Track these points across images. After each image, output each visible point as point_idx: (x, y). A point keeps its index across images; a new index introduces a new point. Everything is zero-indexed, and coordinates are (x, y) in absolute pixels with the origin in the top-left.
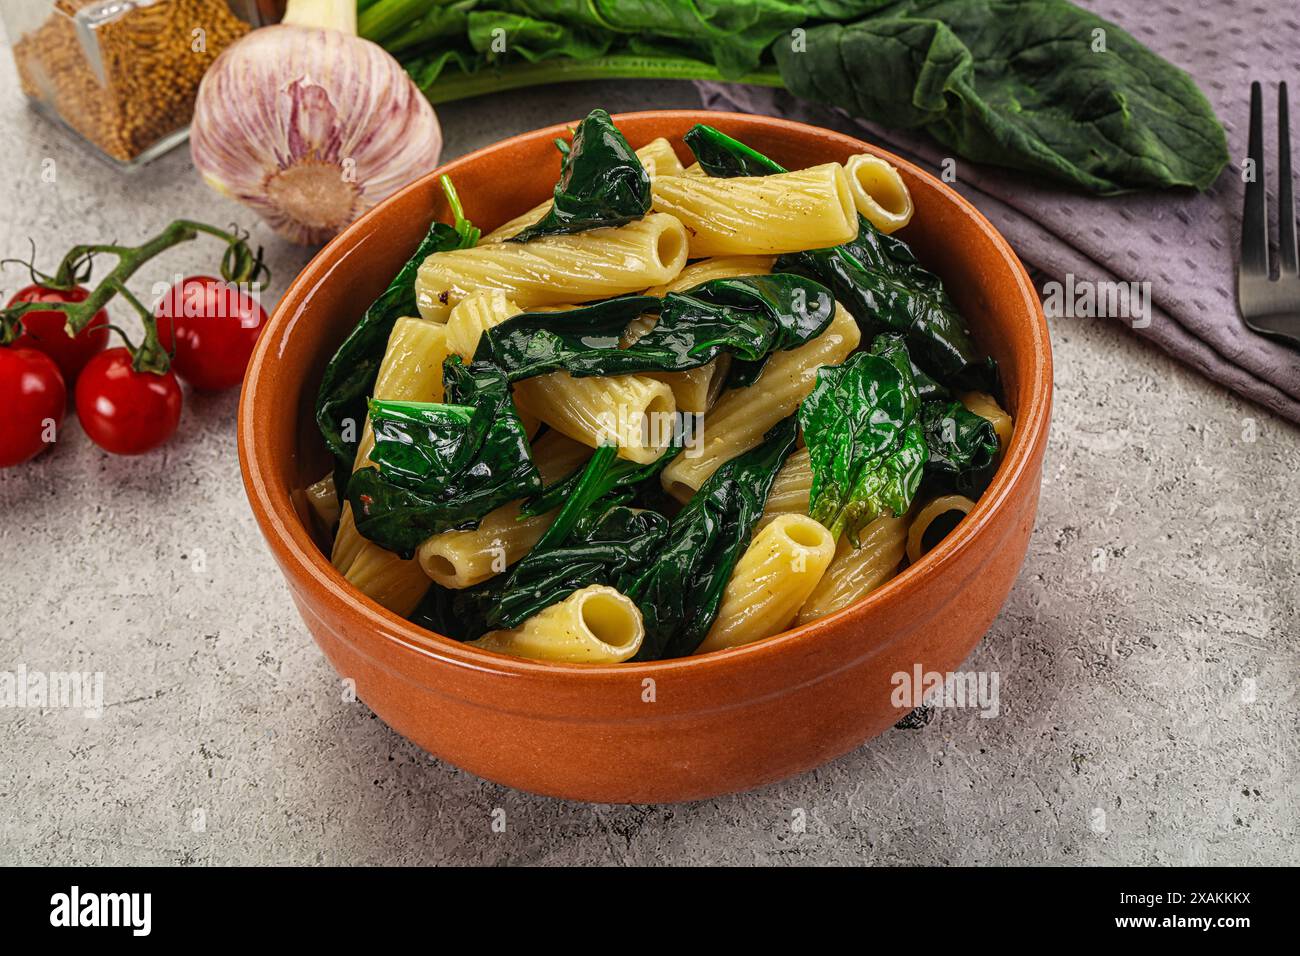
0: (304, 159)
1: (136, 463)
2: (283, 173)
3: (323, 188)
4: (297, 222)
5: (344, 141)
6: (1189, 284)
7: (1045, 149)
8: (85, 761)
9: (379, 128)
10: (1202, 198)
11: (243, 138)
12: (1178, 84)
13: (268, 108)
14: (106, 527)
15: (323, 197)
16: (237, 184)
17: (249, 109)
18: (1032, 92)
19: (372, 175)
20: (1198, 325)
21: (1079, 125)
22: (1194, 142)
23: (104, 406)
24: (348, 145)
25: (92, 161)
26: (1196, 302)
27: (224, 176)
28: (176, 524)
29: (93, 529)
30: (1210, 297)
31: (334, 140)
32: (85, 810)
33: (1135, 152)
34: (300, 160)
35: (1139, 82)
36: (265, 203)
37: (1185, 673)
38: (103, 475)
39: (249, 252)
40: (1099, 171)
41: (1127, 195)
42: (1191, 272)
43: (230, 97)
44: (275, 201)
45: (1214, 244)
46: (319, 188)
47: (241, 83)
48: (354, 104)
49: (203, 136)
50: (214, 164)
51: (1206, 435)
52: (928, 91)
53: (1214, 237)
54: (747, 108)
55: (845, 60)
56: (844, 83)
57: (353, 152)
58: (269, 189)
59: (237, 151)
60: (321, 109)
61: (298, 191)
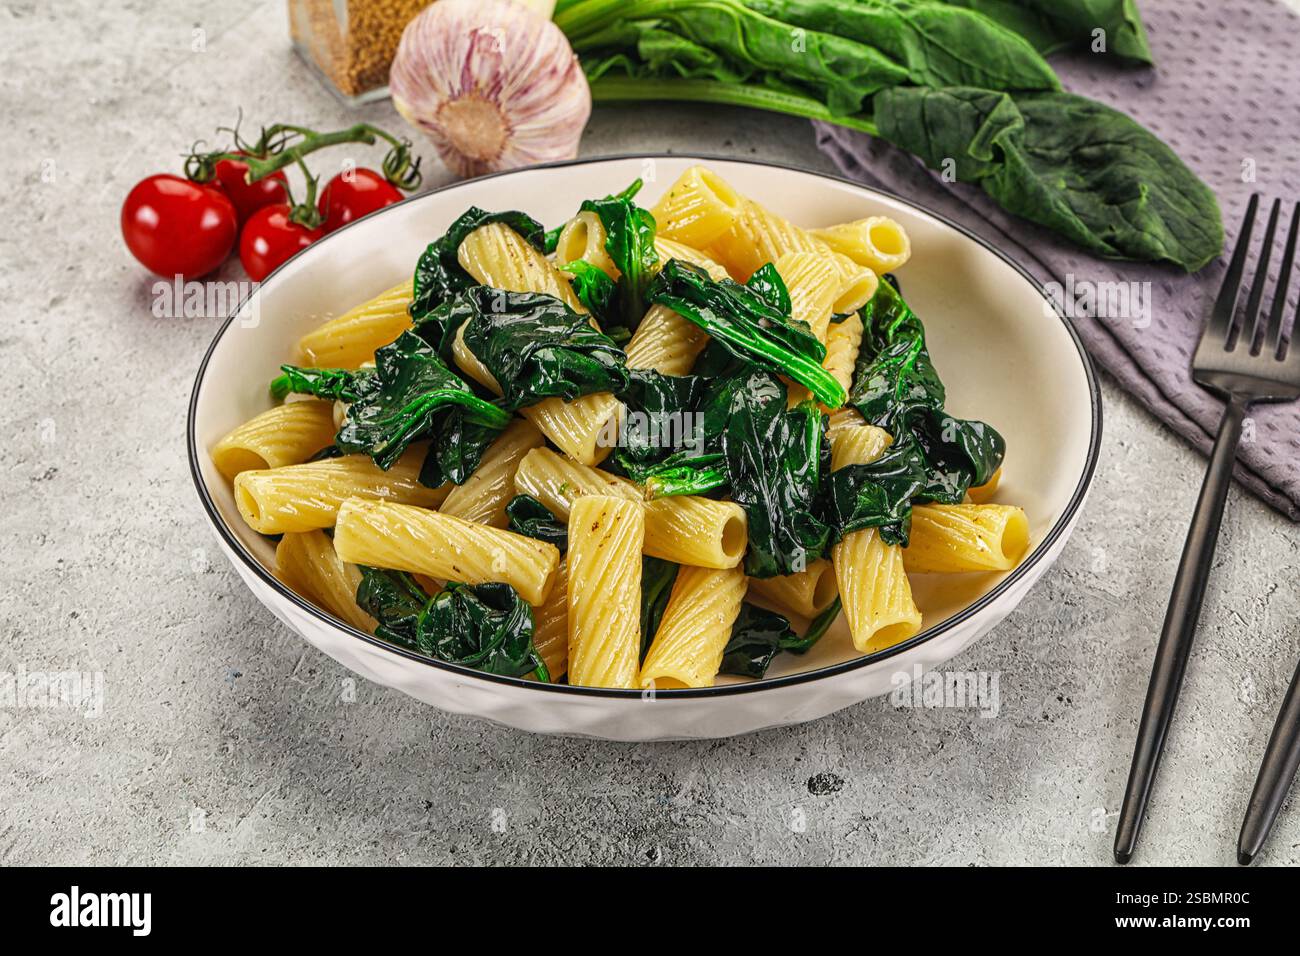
0: (470, 94)
2: (453, 104)
3: (482, 125)
4: (459, 151)
5: (505, 87)
6: (1155, 337)
7: (1067, 210)
8: (158, 489)
9: (536, 83)
10: (1189, 278)
11: (427, 68)
12: (1200, 194)
13: (451, 47)
15: (481, 132)
16: (417, 109)
17: (437, 44)
18: (1081, 180)
19: (523, 121)
20: (1151, 367)
21: (1107, 207)
22: (1197, 236)
23: (261, 246)
24: (507, 91)
25: (325, 94)
26: (1156, 351)
27: (410, 101)
30: (1169, 350)
31: (496, 85)
32: (145, 520)
33: (1140, 228)
34: (466, 95)
35: (1166, 184)
36: (435, 129)
37: (1044, 607)
39: (409, 158)
40: (1110, 240)
41: (1128, 262)
42: (1161, 329)
43: (423, 33)
44: (444, 129)
45: (1188, 315)
46: (478, 123)
47: (435, 24)
48: (519, 57)
49: (400, 68)
50: (404, 91)
51: (1131, 451)
52: (982, 144)
53: (1190, 310)
54: (848, 148)
55: (927, 112)
56: (921, 132)
57: (511, 98)
58: (441, 116)
59: (420, 79)
60: (491, 54)
61: (463, 123)
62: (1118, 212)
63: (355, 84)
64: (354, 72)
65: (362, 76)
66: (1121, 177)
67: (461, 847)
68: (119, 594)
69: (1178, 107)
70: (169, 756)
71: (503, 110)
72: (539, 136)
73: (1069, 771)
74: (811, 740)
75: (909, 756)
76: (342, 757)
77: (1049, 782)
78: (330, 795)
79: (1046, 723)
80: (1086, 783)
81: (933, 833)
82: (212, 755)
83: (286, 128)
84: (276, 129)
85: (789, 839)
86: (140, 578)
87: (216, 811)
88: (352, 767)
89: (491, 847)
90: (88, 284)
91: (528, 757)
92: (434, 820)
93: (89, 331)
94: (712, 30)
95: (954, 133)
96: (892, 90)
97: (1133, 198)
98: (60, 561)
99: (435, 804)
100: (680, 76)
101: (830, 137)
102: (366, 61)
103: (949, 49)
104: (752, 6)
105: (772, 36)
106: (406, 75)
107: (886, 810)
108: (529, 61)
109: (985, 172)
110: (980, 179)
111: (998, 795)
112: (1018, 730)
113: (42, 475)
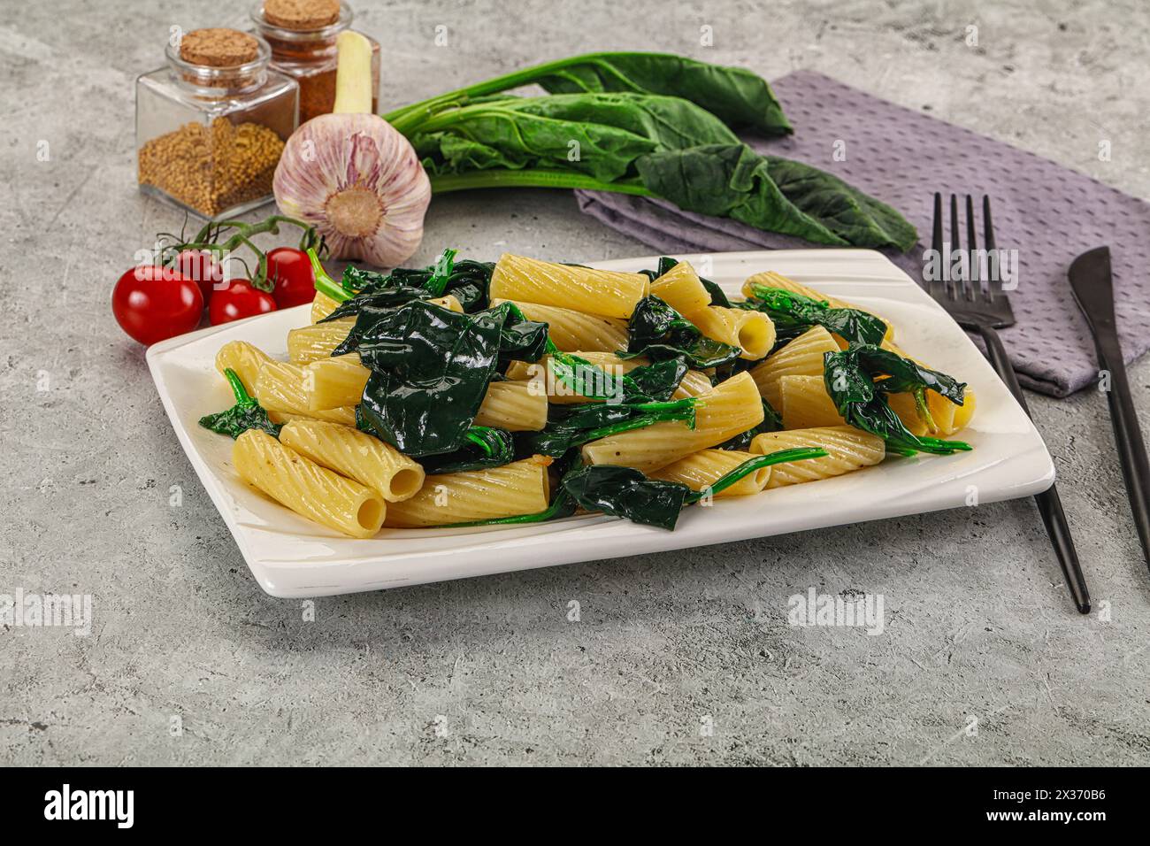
0: (354, 185)
2: (340, 194)
3: (362, 208)
4: (339, 232)
5: (381, 176)
7: (811, 219)
9: (401, 172)
10: (903, 257)
11: (318, 168)
12: (883, 207)
13: (337, 149)
15: (361, 215)
16: (307, 204)
17: (325, 149)
19: (394, 202)
22: (896, 230)
24: (383, 179)
27: (299, 199)
33: (865, 225)
34: (352, 185)
35: (859, 199)
36: (321, 218)
40: (843, 237)
44: (329, 216)
46: (359, 208)
47: (319, 134)
48: (390, 152)
49: (288, 172)
50: (293, 191)
52: (739, 180)
54: (612, 205)
55: (684, 166)
56: (681, 182)
57: (384, 185)
58: (328, 206)
59: (312, 178)
60: (370, 152)
61: (346, 209)
62: (835, 221)
63: (215, 206)
64: (214, 197)
65: (222, 198)
66: (828, 197)
67: (624, 670)
70: (368, 648)
71: (379, 195)
72: (404, 213)
73: (1012, 565)
75: (898, 571)
76: (497, 629)
77: (1004, 573)
80: (1028, 569)
81: (947, 614)
82: (400, 643)
83: (220, 224)
84: (210, 227)
85: (851, 632)
87: (428, 677)
88: (508, 635)
89: (647, 667)
90: (90, 359)
92: (592, 657)
93: (114, 389)
94: (491, 133)
95: (708, 179)
96: (648, 156)
97: (845, 209)
98: (198, 538)
99: (586, 647)
100: (475, 168)
101: (592, 200)
102: (221, 188)
103: (673, 127)
104: (522, 110)
105: (547, 129)
106: (296, 178)
107: (905, 605)
108: (396, 155)
109: (736, 203)
110: (730, 210)
111: (975, 586)
112: (961, 546)
113: (145, 485)
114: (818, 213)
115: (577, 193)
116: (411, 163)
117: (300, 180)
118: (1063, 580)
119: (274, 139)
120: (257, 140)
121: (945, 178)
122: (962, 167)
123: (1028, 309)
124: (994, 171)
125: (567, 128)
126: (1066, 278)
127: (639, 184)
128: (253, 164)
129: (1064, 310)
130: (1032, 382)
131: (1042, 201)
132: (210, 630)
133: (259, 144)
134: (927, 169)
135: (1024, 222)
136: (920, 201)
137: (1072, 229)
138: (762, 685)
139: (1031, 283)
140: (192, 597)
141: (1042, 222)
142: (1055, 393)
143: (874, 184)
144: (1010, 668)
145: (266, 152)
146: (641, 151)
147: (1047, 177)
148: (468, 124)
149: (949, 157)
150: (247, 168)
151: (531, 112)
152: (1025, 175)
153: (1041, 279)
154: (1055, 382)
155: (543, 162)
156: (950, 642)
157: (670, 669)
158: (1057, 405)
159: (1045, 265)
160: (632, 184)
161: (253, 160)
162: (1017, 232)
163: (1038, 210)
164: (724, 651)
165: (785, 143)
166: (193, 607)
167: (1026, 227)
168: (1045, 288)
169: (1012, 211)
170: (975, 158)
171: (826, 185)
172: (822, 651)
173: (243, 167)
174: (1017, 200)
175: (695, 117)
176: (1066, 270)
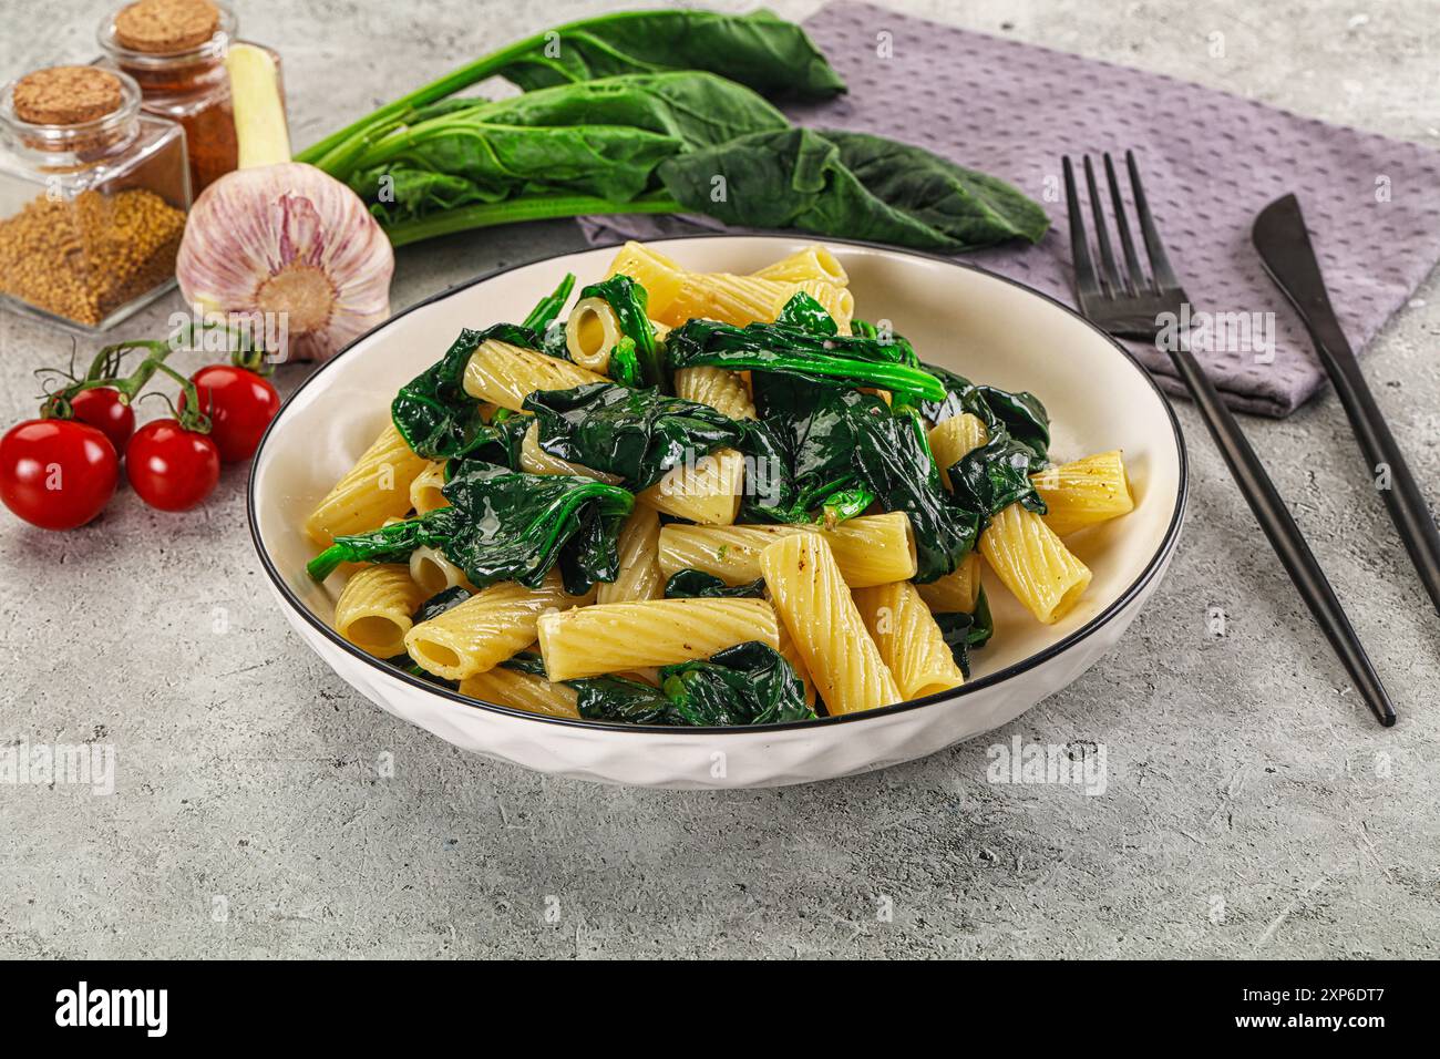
0: (292, 264)
1: (182, 519)
2: (274, 279)
3: (306, 294)
5: (326, 247)
7: (906, 217)
9: (351, 238)
10: (1035, 248)
11: (240, 248)
12: (990, 182)
13: (262, 220)
14: (172, 561)
15: (305, 302)
16: (230, 298)
17: (246, 222)
19: (348, 279)
21: (918, 212)
22: (1018, 212)
23: (158, 465)
24: (329, 250)
27: (217, 293)
28: (234, 553)
29: (162, 564)
31: (318, 247)
32: (235, 741)
34: (289, 265)
35: (960, 177)
38: (156, 529)
40: (950, 234)
41: (976, 251)
43: (226, 215)
44: (263, 310)
45: (1053, 282)
46: (302, 293)
47: (235, 203)
48: (334, 212)
49: (196, 257)
50: (208, 282)
52: (805, 177)
53: (1051, 276)
55: (725, 167)
57: (332, 258)
58: (260, 297)
59: (232, 264)
60: (308, 216)
61: (285, 296)
62: (935, 213)
63: (96, 311)
64: (93, 299)
65: (104, 301)
66: (920, 181)
67: (805, 909)
68: (270, 813)
69: (892, 122)
70: (453, 930)
71: (327, 272)
72: (364, 290)
73: (1277, 670)
74: (1033, 720)
75: (1131, 704)
76: (620, 876)
77: (1270, 684)
78: (639, 911)
79: (1223, 640)
80: (1300, 673)
81: (1210, 756)
82: (494, 916)
83: (120, 347)
84: (108, 352)
85: (1092, 804)
86: (278, 791)
88: (637, 882)
89: (834, 901)
91: (794, 816)
92: (759, 897)
93: (18, 599)
94: (454, 157)
95: (759, 181)
96: (674, 159)
97: (946, 195)
98: (185, 802)
99: (746, 884)
100: (440, 208)
101: (603, 228)
102: (99, 286)
103: (695, 113)
104: (492, 121)
105: (530, 142)
106: (211, 266)
107: (1153, 753)
108: (342, 215)
109: (802, 208)
110: (796, 218)
111: (1237, 709)
112: (1205, 653)
113: (94, 735)
114: (909, 204)
115: (581, 221)
116: (362, 221)
117: (217, 268)
118: (1350, 682)
119: (159, 206)
120: (136, 210)
121: (1062, 128)
122: (1079, 109)
123: (1210, 297)
124: (1122, 108)
125: (558, 138)
126: (1250, 246)
127: (667, 198)
128: (137, 245)
129: (1258, 291)
130: (1242, 401)
131: (1195, 142)
132: (232, 937)
133: (140, 215)
134: (1034, 119)
135: (1176, 174)
136: (1037, 166)
137: (1240, 176)
138: (993, 901)
139: (1205, 259)
140: (196, 891)
141: (1199, 171)
142: (1274, 413)
143: (971, 149)
144: (1312, 823)
145: (152, 226)
146: (660, 155)
147: (1193, 106)
148: (420, 150)
149: (1059, 97)
150: (131, 252)
151: (504, 121)
152: (1165, 108)
153: (1215, 252)
154: (1273, 398)
155: (530, 187)
156: (1224, 796)
157: (866, 899)
158: (1279, 429)
159: (1216, 231)
160: (655, 200)
161: (137, 239)
162: (1172, 190)
163: (1191, 155)
164: (932, 860)
165: (839, 108)
166: (201, 907)
167: (1182, 182)
168: (1224, 264)
169: (1158, 162)
170: (1093, 94)
171: (913, 164)
172: (1060, 839)
173: (124, 251)
174: (1161, 146)
175: (722, 94)
176: (1249, 234)
